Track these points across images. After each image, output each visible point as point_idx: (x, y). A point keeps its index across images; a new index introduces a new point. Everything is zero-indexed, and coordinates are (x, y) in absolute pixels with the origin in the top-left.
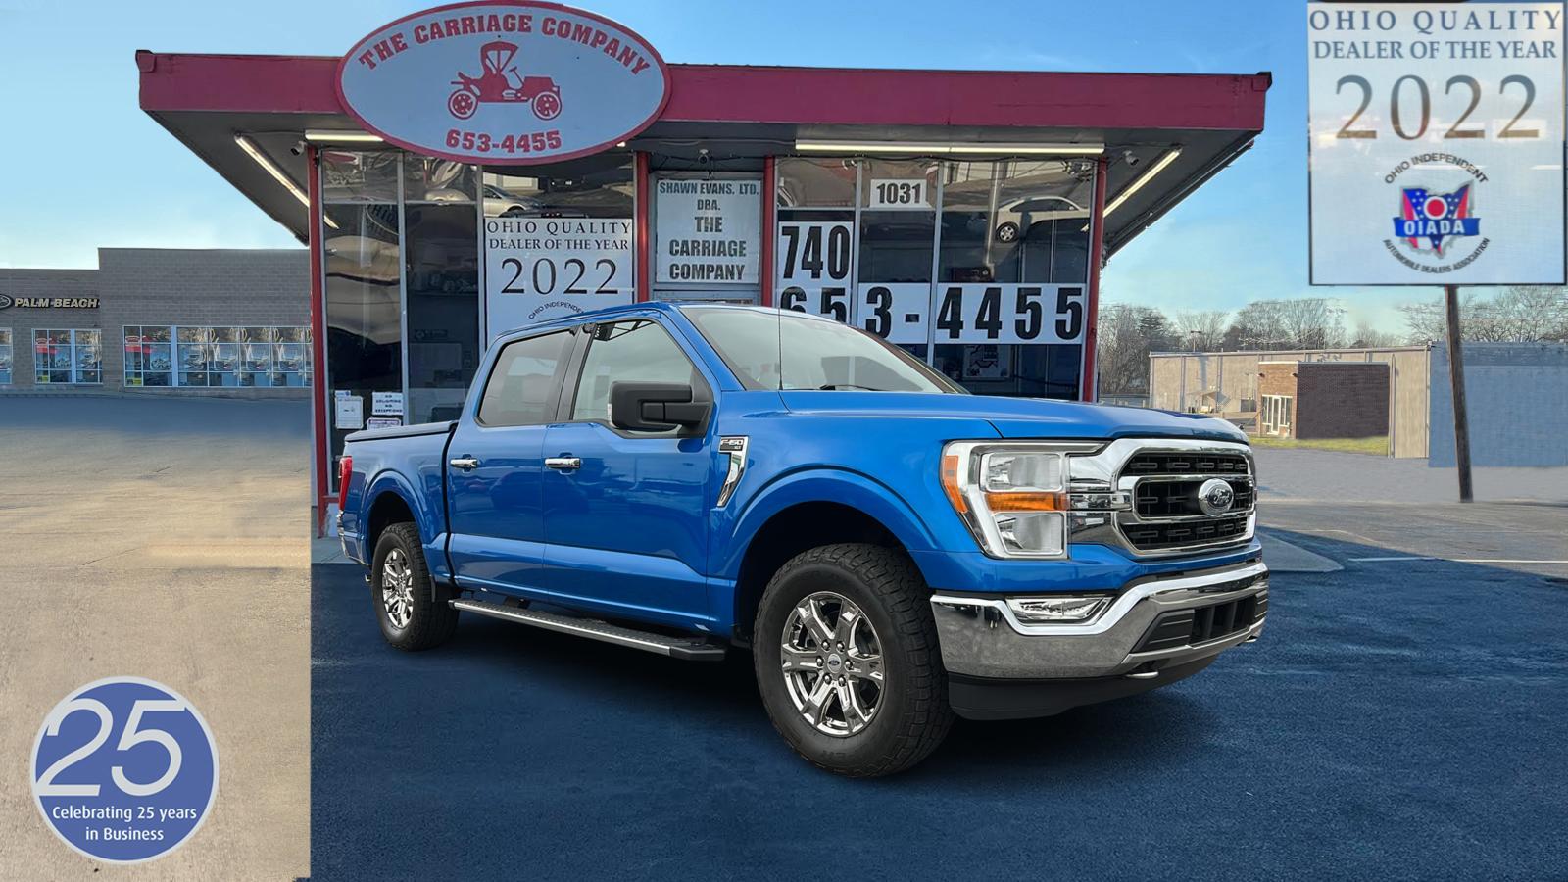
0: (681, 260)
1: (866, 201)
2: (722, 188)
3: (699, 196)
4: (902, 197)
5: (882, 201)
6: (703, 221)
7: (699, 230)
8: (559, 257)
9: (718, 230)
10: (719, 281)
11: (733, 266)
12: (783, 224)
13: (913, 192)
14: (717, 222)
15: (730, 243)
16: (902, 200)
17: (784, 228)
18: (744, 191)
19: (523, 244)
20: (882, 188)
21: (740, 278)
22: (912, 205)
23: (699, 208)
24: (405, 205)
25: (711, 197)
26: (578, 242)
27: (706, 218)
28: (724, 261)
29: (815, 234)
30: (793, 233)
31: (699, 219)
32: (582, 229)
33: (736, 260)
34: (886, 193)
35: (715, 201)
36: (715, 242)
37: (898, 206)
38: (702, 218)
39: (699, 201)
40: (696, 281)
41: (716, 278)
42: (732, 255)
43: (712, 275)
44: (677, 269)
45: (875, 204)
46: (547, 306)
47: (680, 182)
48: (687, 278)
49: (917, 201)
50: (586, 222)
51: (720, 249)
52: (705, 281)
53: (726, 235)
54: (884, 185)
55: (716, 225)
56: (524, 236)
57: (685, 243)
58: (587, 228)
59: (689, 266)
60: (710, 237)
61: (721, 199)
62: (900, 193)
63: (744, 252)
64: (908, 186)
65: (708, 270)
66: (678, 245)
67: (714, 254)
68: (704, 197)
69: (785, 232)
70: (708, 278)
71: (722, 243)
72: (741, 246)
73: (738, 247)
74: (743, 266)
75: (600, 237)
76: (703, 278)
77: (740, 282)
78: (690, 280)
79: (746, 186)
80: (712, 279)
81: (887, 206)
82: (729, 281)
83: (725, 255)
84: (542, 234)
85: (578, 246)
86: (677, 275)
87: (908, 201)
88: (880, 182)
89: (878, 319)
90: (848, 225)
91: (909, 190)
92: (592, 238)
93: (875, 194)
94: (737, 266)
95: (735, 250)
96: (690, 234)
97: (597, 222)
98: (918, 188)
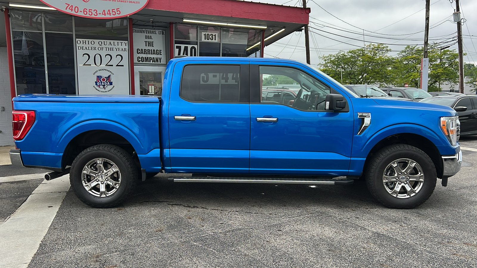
0: (141, 55)
1: (201, 39)
2: (153, 32)
3: (145, 34)
4: (211, 38)
5: (205, 39)
6: (147, 43)
7: (146, 46)
8: (103, 53)
9: (153, 46)
10: (154, 63)
11: (158, 58)
12: (176, 45)
13: (214, 37)
14: (152, 43)
15: (156, 50)
16: (211, 39)
17: (176, 46)
18: (160, 33)
19: (90, 48)
20: (205, 35)
21: (160, 62)
22: (214, 41)
23: (146, 38)
24: (45, 32)
25: (150, 35)
26: (110, 48)
27: (148, 42)
28: (155, 56)
29: (186, 48)
30: (179, 48)
31: (146, 42)
32: (111, 44)
33: (159, 56)
34: (207, 37)
35: (151, 36)
36: (151, 50)
37: (210, 40)
38: (147, 42)
39: (145, 36)
40: (146, 62)
41: (153, 62)
42: (157, 54)
43: (151, 61)
44: (140, 58)
45: (203, 40)
46: (99, 70)
47: (139, 29)
48: (143, 61)
49: (215, 40)
50: (112, 41)
51: (154, 52)
52: (149, 63)
53: (155, 48)
54: (206, 34)
55: (151, 44)
56: (90, 45)
57: (142, 50)
58: (112, 44)
59: (143, 58)
60: (150, 48)
61: (153, 35)
62: (210, 37)
63: (161, 53)
64: (213, 35)
65: (150, 59)
66: (139, 50)
67: (151, 54)
68: (147, 35)
69: (177, 47)
70: (150, 62)
71: (154, 50)
72: (160, 51)
73: (159, 52)
74: (161, 58)
75: (117, 47)
76: (148, 62)
77: (160, 63)
78: (144, 62)
79: (161, 32)
80: (151, 62)
81: (206, 40)
82: (157, 63)
83: (155, 54)
84: (97, 45)
85: (110, 50)
86: (140, 60)
87: (213, 39)
88: (204, 33)
89: (205, 76)
90: (196, 46)
91: (213, 36)
92: (114, 47)
93: (203, 37)
94: (159, 58)
95: (158, 53)
96: (144, 47)
97: (116, 42)
98: (215, 35)
